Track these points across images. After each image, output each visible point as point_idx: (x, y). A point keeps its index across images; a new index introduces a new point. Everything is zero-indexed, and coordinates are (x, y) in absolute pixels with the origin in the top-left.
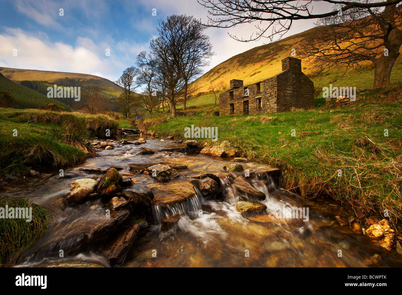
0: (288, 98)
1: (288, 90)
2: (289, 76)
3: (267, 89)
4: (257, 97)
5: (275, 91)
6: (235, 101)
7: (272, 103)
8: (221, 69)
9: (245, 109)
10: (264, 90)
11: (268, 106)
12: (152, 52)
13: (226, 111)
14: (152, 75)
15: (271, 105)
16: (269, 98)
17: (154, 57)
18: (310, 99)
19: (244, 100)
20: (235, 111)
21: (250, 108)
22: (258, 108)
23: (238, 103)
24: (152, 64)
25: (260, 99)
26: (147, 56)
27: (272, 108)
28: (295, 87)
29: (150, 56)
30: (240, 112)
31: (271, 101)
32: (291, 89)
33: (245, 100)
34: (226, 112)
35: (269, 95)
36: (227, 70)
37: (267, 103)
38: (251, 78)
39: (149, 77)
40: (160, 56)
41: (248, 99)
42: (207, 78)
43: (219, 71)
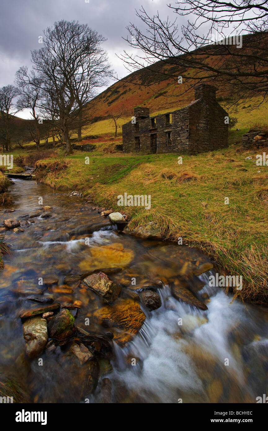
0: (201, 132)
1: (201, 123)
2: (202, 106)
3: (178, 122)
4: (166, 131)
5: (187, 124)
6: (141, 134)
7: (183, 138)
8: (120, 87)
9: (153, 143)
10: (174, 123)
11: (179, 141)
12: (36, 68)
13: (130, 145)
14: (37, 97)
15: (182, 140)
16: (180, 133)
17: (38, 75)
18: (224, 132)
19: (151, 134)
20: (141, 145)
21: (158, 143)
22: (167, 143)
23: (144, 136)
24: (36, 83)
25: (169, 133)
26: (29, 73)
27: (183, 144)
28: (209, 119)
29: (33, 73)
30: (147, 147)
31: (182, 135)
32: (205, 122)
33: (153, 133)
34: (131, 147)
35: (180, 128)
36: (128, 89)
37: (177, 138)
38: (155, 100)
39: (33, 100)
40: (46, 73)
41: (156, 133)
42: (104, 99)
43: (118, 90)
